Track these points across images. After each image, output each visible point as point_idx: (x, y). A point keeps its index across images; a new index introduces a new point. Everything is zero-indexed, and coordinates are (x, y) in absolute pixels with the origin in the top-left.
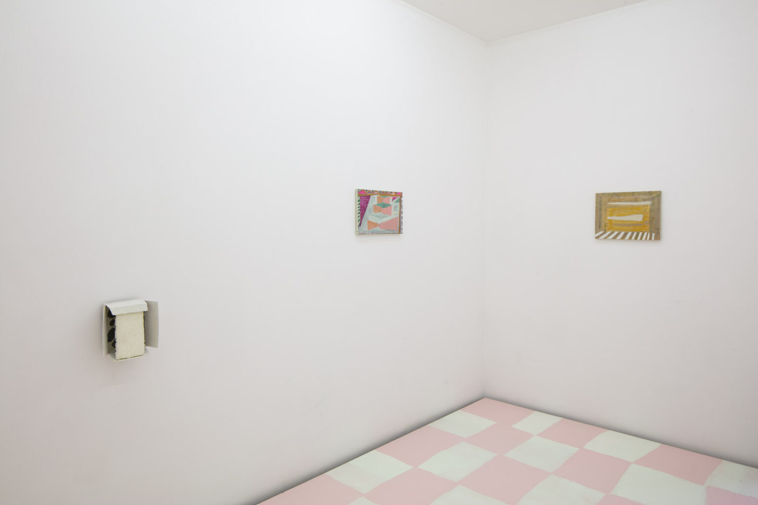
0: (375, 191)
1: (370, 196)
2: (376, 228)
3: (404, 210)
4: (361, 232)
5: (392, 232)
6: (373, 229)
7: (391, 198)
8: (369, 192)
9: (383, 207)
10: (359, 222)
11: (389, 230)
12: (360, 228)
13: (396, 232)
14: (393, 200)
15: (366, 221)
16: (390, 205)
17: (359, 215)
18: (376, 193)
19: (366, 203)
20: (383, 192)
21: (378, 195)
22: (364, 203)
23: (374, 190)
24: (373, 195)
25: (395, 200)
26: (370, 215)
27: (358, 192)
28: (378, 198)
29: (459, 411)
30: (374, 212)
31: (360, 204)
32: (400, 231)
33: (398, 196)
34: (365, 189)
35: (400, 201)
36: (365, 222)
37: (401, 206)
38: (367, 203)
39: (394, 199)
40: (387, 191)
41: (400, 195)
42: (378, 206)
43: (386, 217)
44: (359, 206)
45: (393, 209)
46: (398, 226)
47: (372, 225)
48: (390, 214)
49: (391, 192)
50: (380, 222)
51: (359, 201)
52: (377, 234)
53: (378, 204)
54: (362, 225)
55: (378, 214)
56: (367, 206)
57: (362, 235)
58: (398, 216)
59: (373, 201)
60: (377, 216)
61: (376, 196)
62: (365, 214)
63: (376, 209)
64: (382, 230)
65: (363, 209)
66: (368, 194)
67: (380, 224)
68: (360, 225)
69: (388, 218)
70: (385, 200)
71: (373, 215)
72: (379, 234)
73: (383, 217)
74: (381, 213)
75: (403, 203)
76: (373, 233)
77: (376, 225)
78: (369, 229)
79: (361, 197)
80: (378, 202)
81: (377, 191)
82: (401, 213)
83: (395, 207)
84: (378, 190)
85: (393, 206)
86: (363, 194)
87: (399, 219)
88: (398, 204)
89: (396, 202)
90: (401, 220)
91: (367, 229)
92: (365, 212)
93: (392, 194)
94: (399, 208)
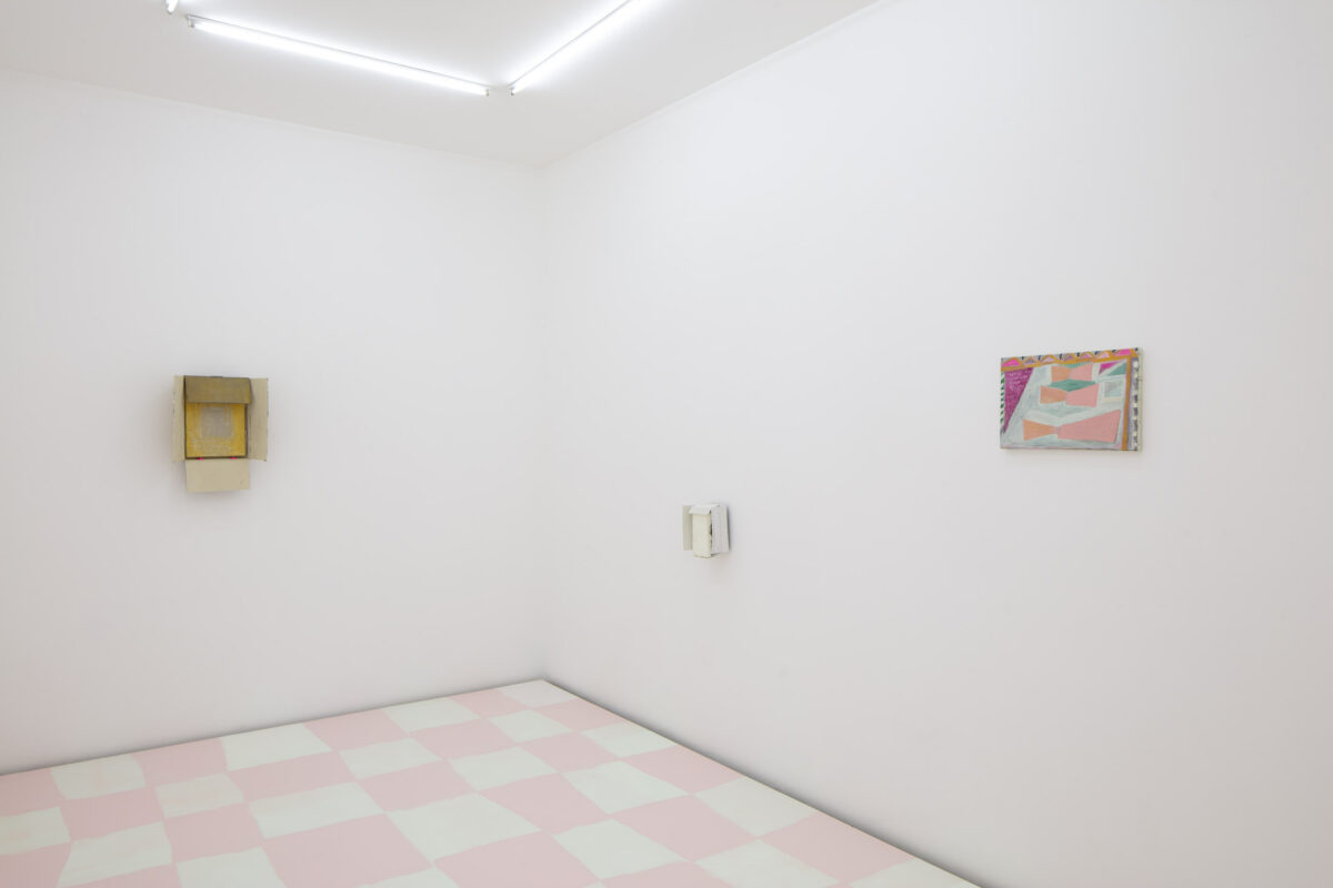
0: (1047, 356)
1: (1030, 369)
2: (1047, 437)
4: (1006, 444)
5: (1102, 447)
6: (1039, 438)
7: (1096, 367)
8: (1030, 360)
9: (1070, 390)
10: (1003, 423)
11: (1085, 441)
12: (1004, 435)
13: (1111, 446)
14: (1100, 372)
15: (1021, 423)
16: (1090, 383)
17: (1003, 409)
18: (1046, 360)
19: (1021, 384)
20: (1069, 357)
21: (1054, 365)
22: (1015, 385)
23: (1043, 353)
24: (1040, 365)
25: (1108, 371)
26: (1032, 408)
27: (1002, 364)
28: (1053, 368)
30: (1043, 400)
32: (1127, 444)
33: (1127, 362)
34: (1018, 354)
35: (1129, 371)
36: (1016, 422)
37: (1131, 383)
38: (1024, 383)
39: (1104, 367)
40: (1081, 350)
42: (1053, 388)
43: (1079, 411)
44: (1003, 391)
46: (1122, 429)
47: (1033, 430)
48: (1094, 404)
49: (1096, 353)
50: (1058, 422)
51: (1002, 381)
52: (1049, 448)
53: (1052, 385)
54: (1008, 431)
55: (1055, 405)
56: (1022, 390)
58: (1121, 407)
59: (1041, 379)
60: (1053, 411)
61: (1049, 368)
62: (1018, 406)
63: (1046, 393)
64: (1067, 441)
65: (1011, 398)
66: (1028, 366)
67: (1060, 428)
68: (1004, 429)
69: (1086, 414)
70: (1076, 374)
71: (1038, 409)
72: (1056, 448)
73: (1069, 412)
74: (1064, 403)
76: (1037, 447)
77: (1047, 430)
78: (1025, 438)
79: (1007, 373)
80: (1054, 377)
81: (1051, 356)
83: (1110, 388)
84: (1056, 351)
85: (1102, 386)
86: (1012, 368)
87: (1122, 415)
88: (1123, 378)
89: (1116, 373)
90: (1134, 418)
91: (1022, 437)
92: (1017, 403)
93: (1101, 357)
94: (1123, 388)
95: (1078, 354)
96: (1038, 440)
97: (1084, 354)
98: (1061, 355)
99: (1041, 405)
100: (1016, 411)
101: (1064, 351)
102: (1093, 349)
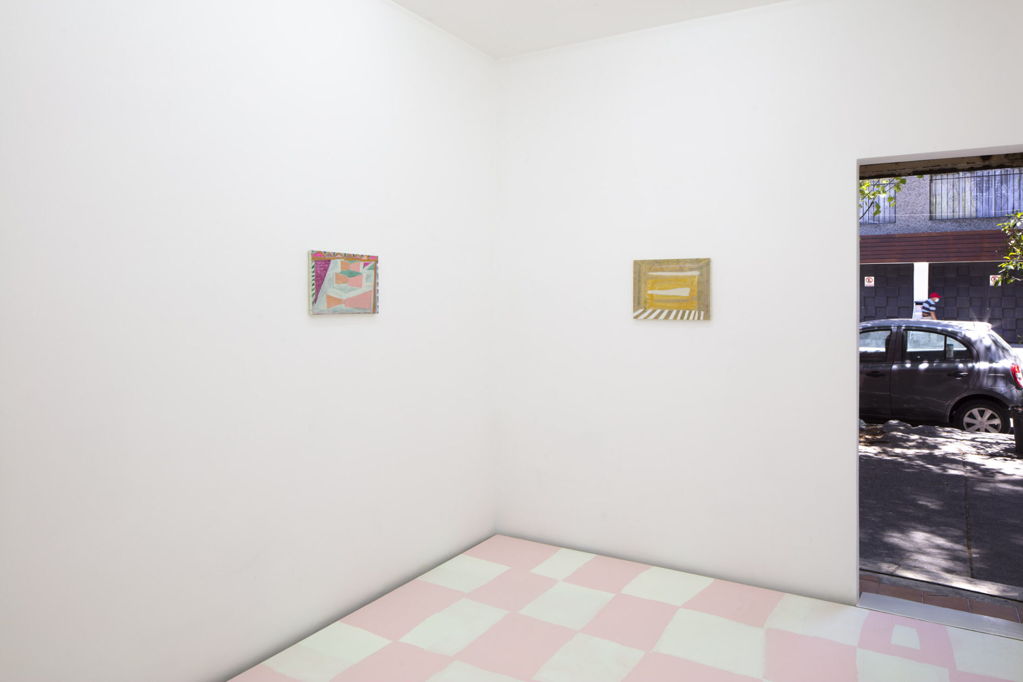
0: (338, 254)
1: (329, 261)
2: (340, 306)
3: (380, 280)
4: (316, 312)
5: (363, 311)
7: (362, 264)
8: (329, 254)
9: (350, 277)
10: (314, 297)
11: (357, 308)
12: (315, 305)
13: (368, 311)
14: (364, 267)
15: (325, 296)
16: (360, 274)
17: (314, 287)
18: (338, 256)
19: (324, 270)
20: (349, 255)
21: (343, 260)
22: (321, 270)
23: (337, 251)
24: (334, 259)
25: (367, 267)
26: (330, 288)
27: (312, 254)
28: (342, 263)
29: (461, 555)
30: (337, 282)
31: (316, 271)
32: (375, 310)
33: (372, 261)
34: (323, 250)
35: (375, 268)
36: (322, 297)
37: (376, 275)
38: (326, 270)
39: (365, 265)
40: (355, 253)
41: (375, 259)
42: (342, 275)
43: (355, 290)
44: (314, 274)
45: (364, 280)
46: (372, 302)
47: (332, 301)
48: (360, 286)
49: (362, 256)
50: (345, 296)
51: (313, 267)
52: (340, 313)
53: (341, 273)
54: (317, 301)
55: (343, 285)
56: (325, 275)
57: (318, 316)
58: (372, 289)
59: (335, 267)
60: (341, 289)
61: (339, 261)
62: (323, 285)
63: (339, 278)
64: (349, 308)
65: (319, 279)
66: (327, 258)
67: (345, 300)
68: (315, 301)
69: (358, 292)
70: (353, 266)
71: (334, 288)
72: (344, 313)
73: (350, 291)
74: (347, 284)
75: (379, 271)
76: (334, 313)
77: (339, 301)
78: (328, 307)
79: (316, 262)
80: (342, 268)
81: (340, 254)
82: (376, 284)
83: (368, 277)
84: (343, 251)
85: (364, 275)
86: (319, 258)
87: (373, 293)
88: (372, 272)
89: (369, 269)
90: (377, 295)
91: (326, 306)
92: (322, 283)
93: (364, 259)
94: (373, 278)
95: (354, 255)
96: (336, 307)
97: (356, 255)
98: (345, 254)
99: (336, 285)
100: (322, 287)
101: (347, 252)
102: (360, 253)
